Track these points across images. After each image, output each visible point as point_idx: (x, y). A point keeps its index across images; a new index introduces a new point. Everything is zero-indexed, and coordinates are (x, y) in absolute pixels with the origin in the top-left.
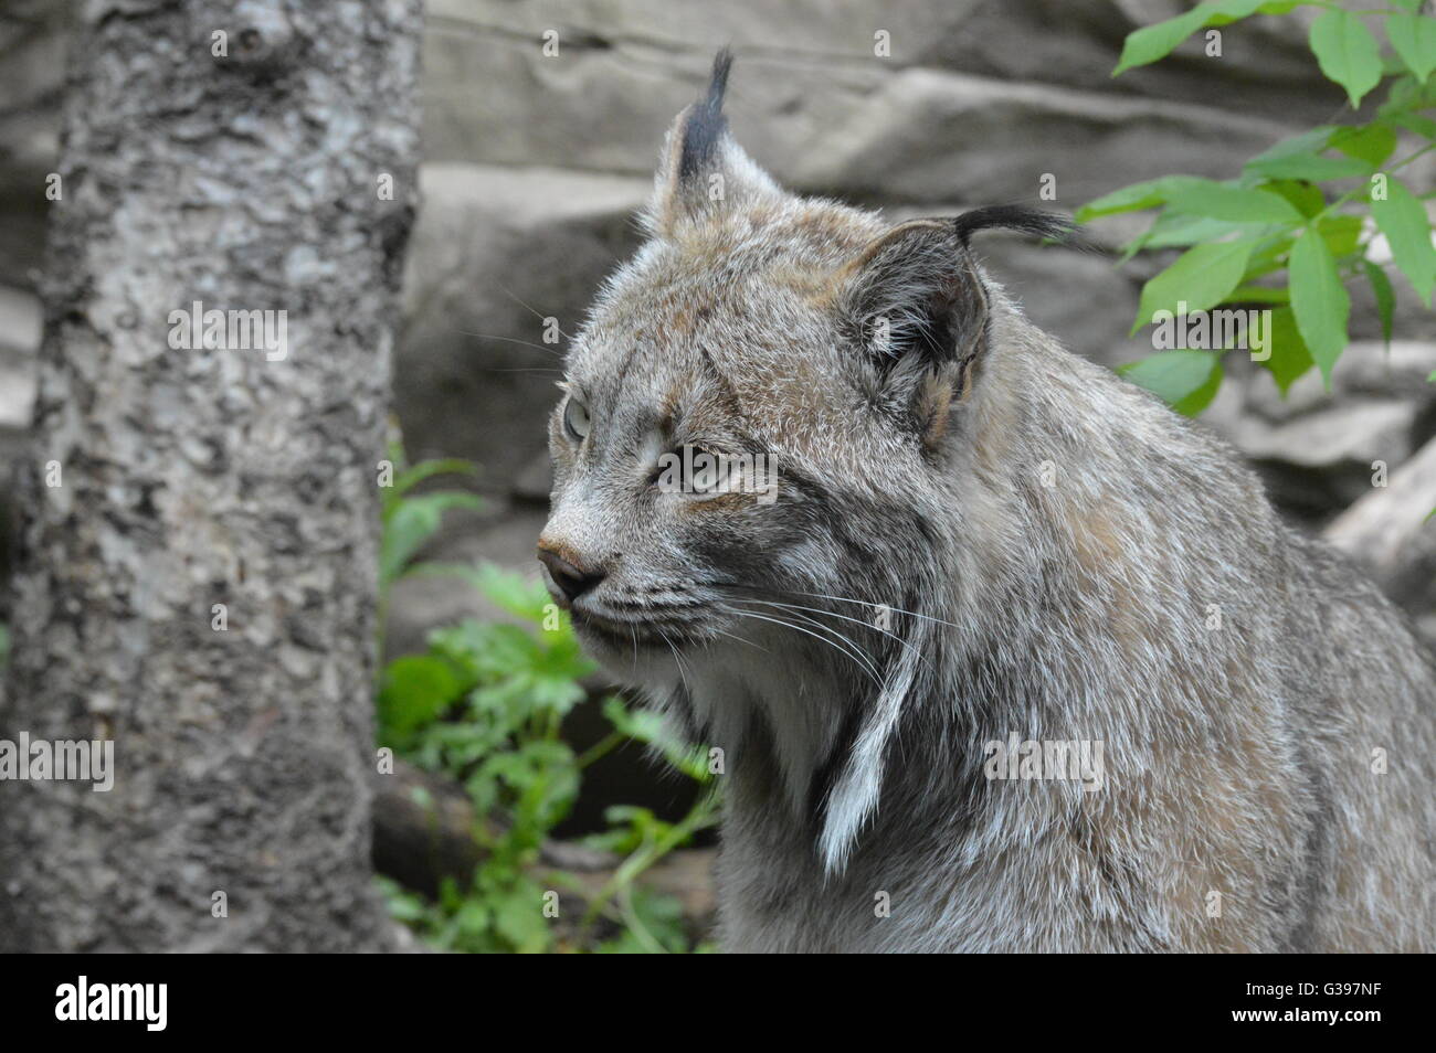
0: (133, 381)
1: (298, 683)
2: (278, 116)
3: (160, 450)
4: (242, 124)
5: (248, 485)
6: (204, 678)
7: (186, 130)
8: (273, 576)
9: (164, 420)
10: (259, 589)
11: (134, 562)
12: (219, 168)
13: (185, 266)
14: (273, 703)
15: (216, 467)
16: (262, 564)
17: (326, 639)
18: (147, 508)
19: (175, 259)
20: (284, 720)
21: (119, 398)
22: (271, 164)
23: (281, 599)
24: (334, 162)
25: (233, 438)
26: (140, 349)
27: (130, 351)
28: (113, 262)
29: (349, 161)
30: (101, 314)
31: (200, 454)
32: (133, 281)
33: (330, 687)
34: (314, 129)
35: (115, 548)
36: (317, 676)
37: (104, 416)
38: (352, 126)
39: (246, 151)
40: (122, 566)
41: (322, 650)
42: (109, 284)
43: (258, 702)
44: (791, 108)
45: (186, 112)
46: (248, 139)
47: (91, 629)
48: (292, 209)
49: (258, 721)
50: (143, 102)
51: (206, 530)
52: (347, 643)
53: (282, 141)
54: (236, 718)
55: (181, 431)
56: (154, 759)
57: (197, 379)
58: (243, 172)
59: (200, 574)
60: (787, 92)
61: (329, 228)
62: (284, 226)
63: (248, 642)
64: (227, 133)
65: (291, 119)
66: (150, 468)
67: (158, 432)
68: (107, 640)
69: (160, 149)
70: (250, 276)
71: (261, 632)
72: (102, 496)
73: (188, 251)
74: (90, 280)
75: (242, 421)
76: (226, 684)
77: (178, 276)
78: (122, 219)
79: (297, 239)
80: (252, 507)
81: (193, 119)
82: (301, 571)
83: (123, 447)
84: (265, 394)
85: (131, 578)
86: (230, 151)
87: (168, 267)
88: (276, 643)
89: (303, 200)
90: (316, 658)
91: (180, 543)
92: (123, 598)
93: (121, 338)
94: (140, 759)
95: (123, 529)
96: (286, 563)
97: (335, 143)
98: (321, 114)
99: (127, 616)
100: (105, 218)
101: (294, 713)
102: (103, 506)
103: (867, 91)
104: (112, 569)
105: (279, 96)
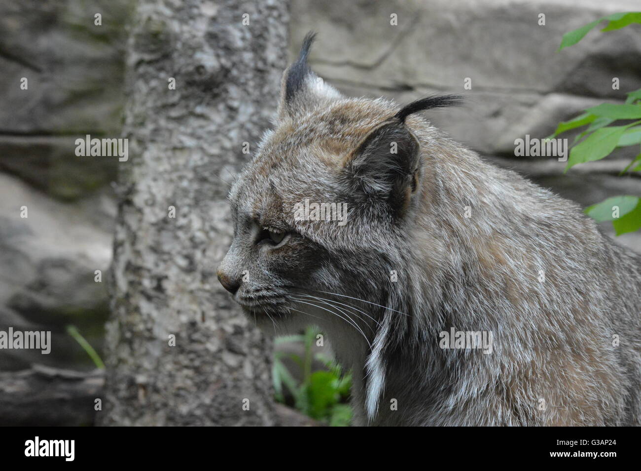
0: (152, 230)
1: (231, 370)
2: (216, 106)
3: (165, 261)
4: (199, 110)
5: (205, 276)
6: (187, 367)
7: (174, 113)
8: (218, 319)
9: (166, 247)
10: (212, 325)
11: (155, 314)
12: (189, 130)
13: (174, 176)
14: (219, 378)
15: (191, 268)
16: (212, 313)
17: (245, 350)
18: (159, 288)
19: (170, 173)
20: (225, 387)
21: (147, 238)
22: (213, 128)
23: (222, 330)
24: (242, 126)
25: (198, 255)
26: (156, 215)
27: (151, 216)
28: (143, 175)
29: (249, 126)
30: (139, 200)
31: (183, 263)
32: (152, 184)
33: (248, 371)
34: (232, 111)
35: (146, 307)
36: (241, 366)
37: (141, 246)
38: (251, 109)
39: (201, 122)
40: (149, 316)
41: (244, 355)
42: (142, 186)
43: (213, 378)
44: (496, 114)
45: (173, 105)
46: (202, 116)
47: (136, 345)
48: (223, 148)
49: (213, 387)
50: (155, 101)
51: (186, 298)
52: (256, 352)
53: (218, 117)
54: (202, 386)
55: (174, 252)
56: (165, 405)
57: (181, 228)
58: (200, 132)
59: (184, 319)
60: (494, 107)
62: (219, 156)
63: (207, 350)
64: (192, 114)
65: (221, 106)
66: (160, 270)
67: (163, 253)
68: (143, 350)
69: (163, 123)
70: (204, 180)
71: (213, 346)
72: (140, 284)
73: (176, 169)
74: (134, 184)
75: (202, 247)
76: (197, 370)
77: (171, 181)
78: (148, 156)
79: (225, 162)
80: (207, 287)
81: (177, 108)
82: (231, 317)
83: (149, 261)
84: (212, 234)
85: (153, 321)
86: (194, 123)
87: (166, 176)
88: (220, 351)
89: (227, 144)
90: (240, 358)
91: (175, 304)
92: (150, 330)
93: (147, 210)
94: (158, 405)
95: (149, 298)
96: (224, 313)
97: (242, 118)
98: (235, 104)
99: (152, 339)
100: (140, 156)
101: (230, 383)
102: (140, 288)
103: (530, 105)
104: (145, 317)
105: (215, 96)
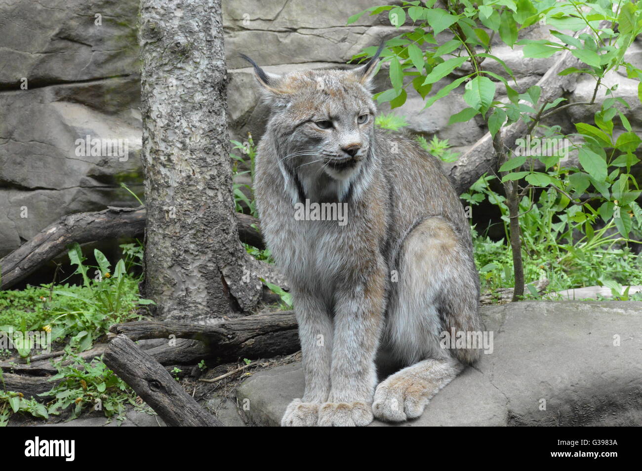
0: (162, 130)
1: (211, 198)
2: (188, 63)
3: (170, 146)
4: (179, 65)
5: (192, 152)
6: (188, 199)
7: (167, 68)
8: (201, 173)
9: (170, 139)
10: (198, 176)
11: (168, 174)
12: (175, 76)
13: (170, 101)
14: (206, 203)
15: (184, 147)
16: (198, 170)
17: (217, 187)
18: (169, 160)
19: (168, 100)
20: (209, 207)
21: (160, 135)
22: (188, 74)
23: (204, 178)
24: (203, 71)
25: (187, 141)
26: (163, 122)
27: (161, 123)
28: (154, 102)
29: (207, 70)
30: (153, 115)
31: (180, 146)
32: (159, 106)
33: (220, 198)
34: (197, 64)
35: (163, 171)
36: (216, 196)
37: (157, 140)
38: (206, 62)
39: (182, 72)
40: (166, 175)
41: (217, 190)
42: (154, 108)
43: (202, 203)
45: (166, 64)
46: (181, 68)
47: (161, 191)
48: (194, 84)
49: (203, 208)
50: (156, 63)
51: (184, 164)
52: (223, 187)
53: (189, 68)
54: (197, 208)
55: (174, 141)
56: (179, 220)
57: (176, 128)
58: (181, 76)
59: (184, 174)
61: (203, 87)
62: (192, 88)
63: (198, 189)
64: (176, 68)
65: (191, 62)
66: (169, 151)
67: (169, 142)
68: (165, 193)
69: (161, 74)
70: (186, 101)
71: (200, 187)
72: (159, 159)
73: (171, 97)
74: (150, 107)
75: (189, 136)
76: (193, 200)
77: (169, 104)
78: (155, 92)
79: (197, 91)
80: (194, 157)
81: (168, 66)
82: (208, 171)
83: (162, 146)
84: (193, 129)
85: (168, 177)
86: (177, 72)
87: (167, 102)
88: (205, 189)
89: (196, 81)
90: (215, 191)
91: (178, 167)
92: (167, 182)
93: (158, 120)
94: (176, 221)
95: (164, 166)
96: (204, 169)
97: (202, 67)
98: (198, 60)
99: (169, 187)
100: (151, 92)
101: (212, 205)
102: (160, 161)
104: (163, 176)
105: (187, 57)
